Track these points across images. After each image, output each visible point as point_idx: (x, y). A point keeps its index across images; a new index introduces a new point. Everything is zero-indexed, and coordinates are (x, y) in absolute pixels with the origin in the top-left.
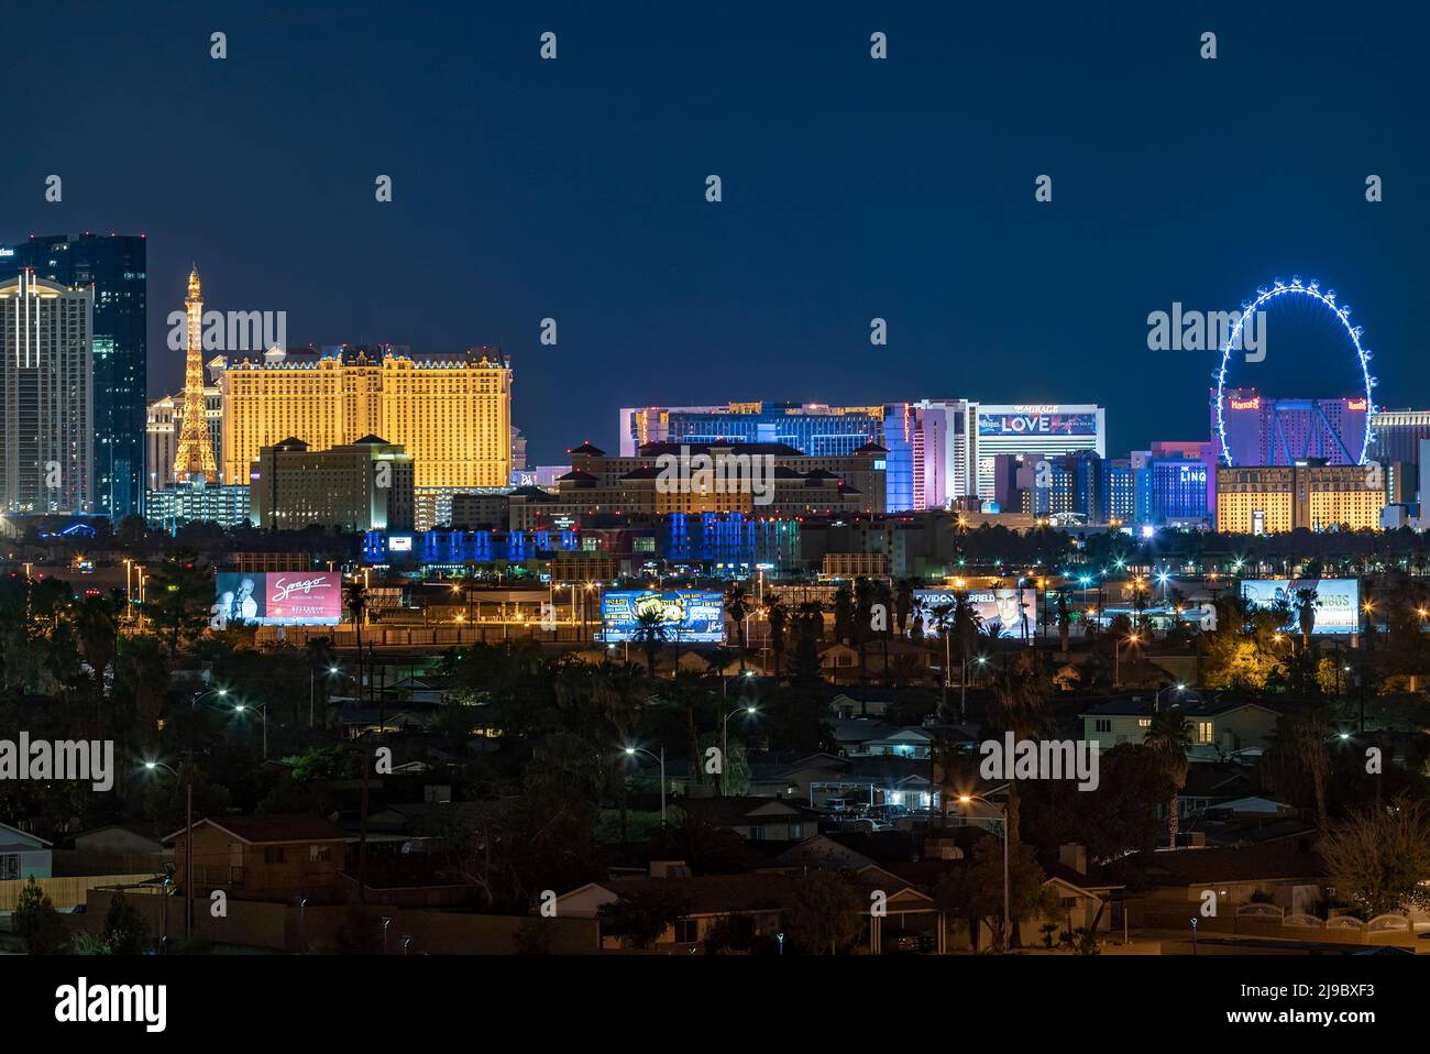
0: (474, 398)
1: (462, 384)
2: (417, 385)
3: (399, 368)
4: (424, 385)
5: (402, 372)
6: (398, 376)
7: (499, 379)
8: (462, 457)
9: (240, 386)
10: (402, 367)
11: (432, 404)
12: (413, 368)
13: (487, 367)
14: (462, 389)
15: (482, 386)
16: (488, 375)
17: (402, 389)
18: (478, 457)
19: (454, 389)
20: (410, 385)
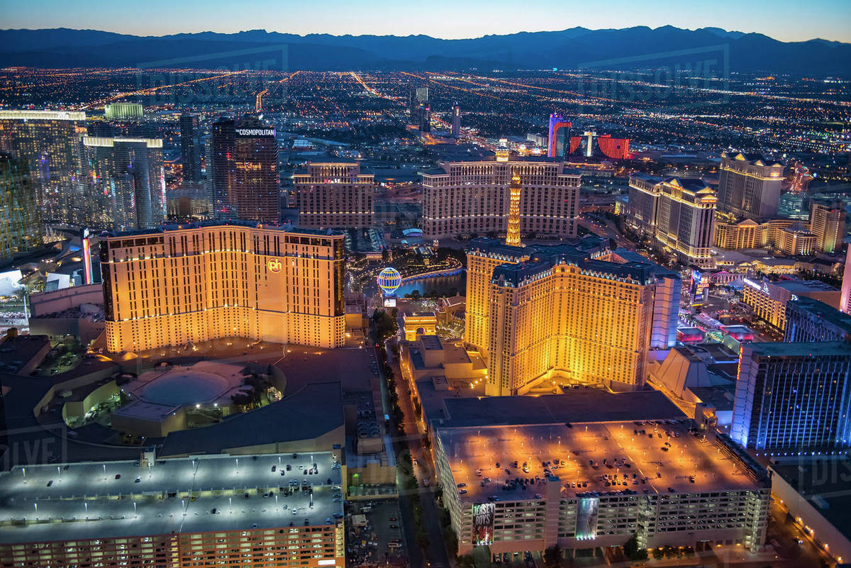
0: (620, 302)
1: (612, 291)
2: (582, 285)
3: (571, 272)
4: (587, 285)
5: (573, 274)
6: (570, 276)
7: (639, 292)
8: (608, 342)
9: (474, 266)
10: (573, 271)
11: (591, 301)
12: (580, 273)
13: (631, 282)
14: (612, 294)
15: (626, 295)
16: (631, 288)
17: (572, 286)
18: (619, 345)
19: (607, 293)
20: (577, 285)
